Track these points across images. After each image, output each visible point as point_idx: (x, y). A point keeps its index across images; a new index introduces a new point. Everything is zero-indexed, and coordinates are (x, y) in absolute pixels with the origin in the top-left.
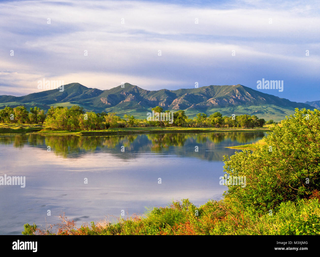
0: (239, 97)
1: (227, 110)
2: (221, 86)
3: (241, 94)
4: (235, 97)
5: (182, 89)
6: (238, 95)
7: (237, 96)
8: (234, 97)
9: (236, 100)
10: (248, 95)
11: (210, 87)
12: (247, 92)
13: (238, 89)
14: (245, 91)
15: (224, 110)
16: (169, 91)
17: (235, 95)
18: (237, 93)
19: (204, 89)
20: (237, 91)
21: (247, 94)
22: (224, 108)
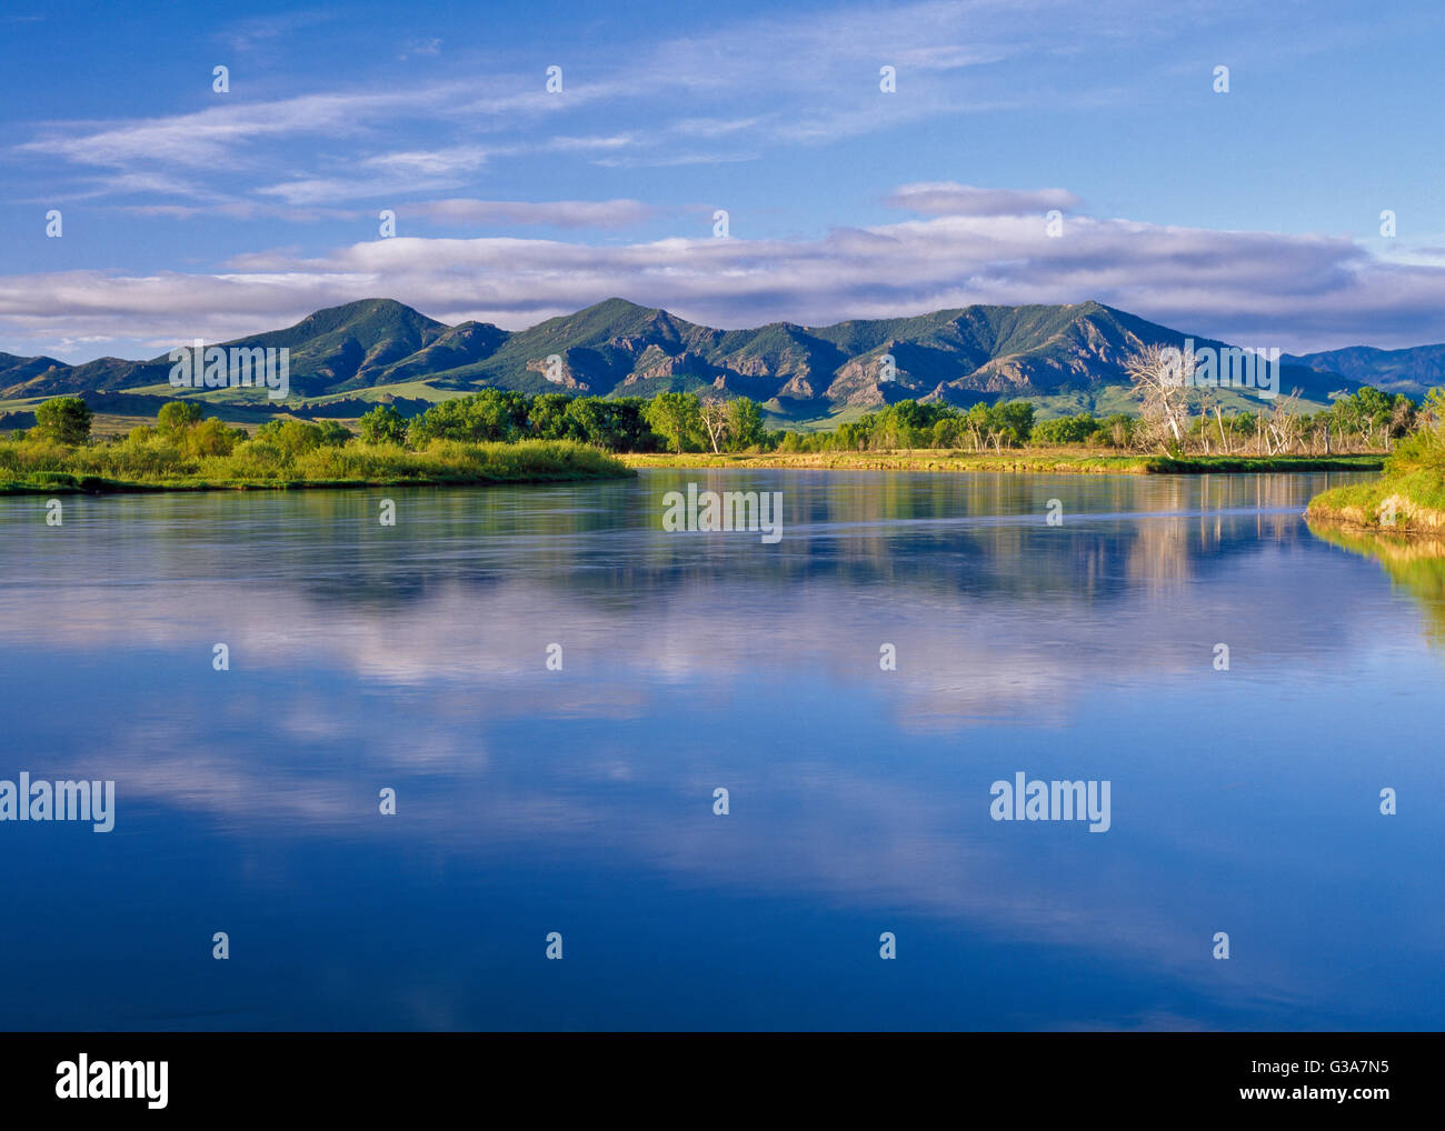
0: (1101, 351)
1: (1070, 404)
2: (1013, 309)
3: (1108, 340)
4: (1089, 351)
5: (855, 321)
6: (1098, 346)
7: (1092, 347)
8: (1083, 353)
9: (1093, 362)
10: (1135, 342)
11: (971, 314)
12: (1128, 330)
13: (1094, 319)
14: (1119, 327)
15: (1059, 405)
16: (802, 328)
17: (1085, 346)
18: (1091, 336)
19: (950, 322)
20: (1091, 327)
21: (1130, 338)
22: (1057, 397)
